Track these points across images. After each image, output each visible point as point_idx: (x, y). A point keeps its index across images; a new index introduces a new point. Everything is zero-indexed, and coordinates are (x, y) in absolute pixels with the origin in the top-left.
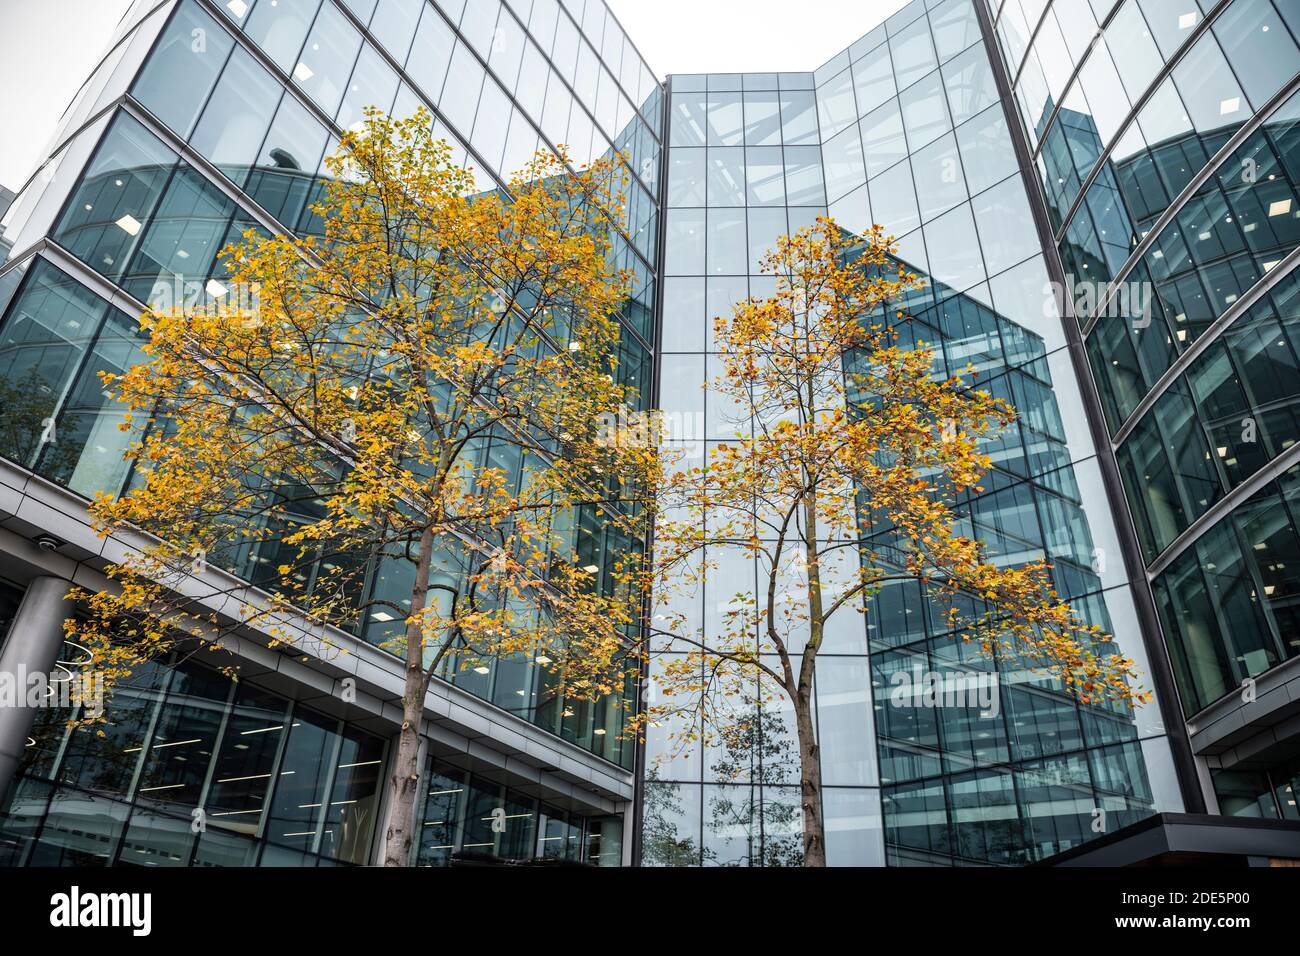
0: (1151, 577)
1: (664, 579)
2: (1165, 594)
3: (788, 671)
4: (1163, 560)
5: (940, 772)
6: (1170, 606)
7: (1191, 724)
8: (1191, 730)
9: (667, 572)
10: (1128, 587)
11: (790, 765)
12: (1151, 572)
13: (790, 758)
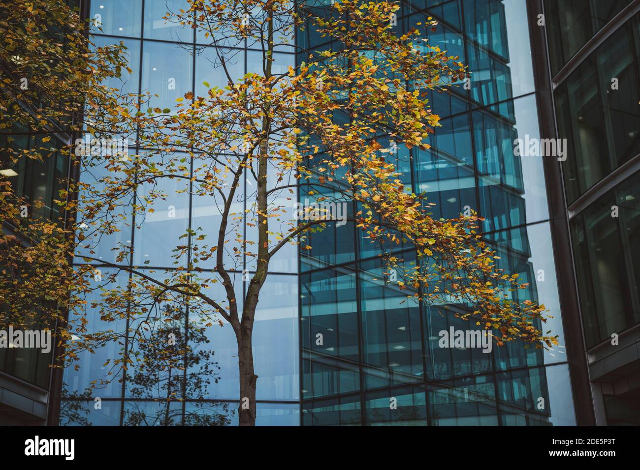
0: (570, 215)
1: (111, 208)
2: (582, 232)
3: (233, 305)
4: (584, 201)
5: (358, 388)
6: (584, 246)
7: (591, 354)
8: (591, 360)
9: (116, 202)
10: (548, 224)
11: (209, 377)
12: (571, 210)
13: (209, 369)
